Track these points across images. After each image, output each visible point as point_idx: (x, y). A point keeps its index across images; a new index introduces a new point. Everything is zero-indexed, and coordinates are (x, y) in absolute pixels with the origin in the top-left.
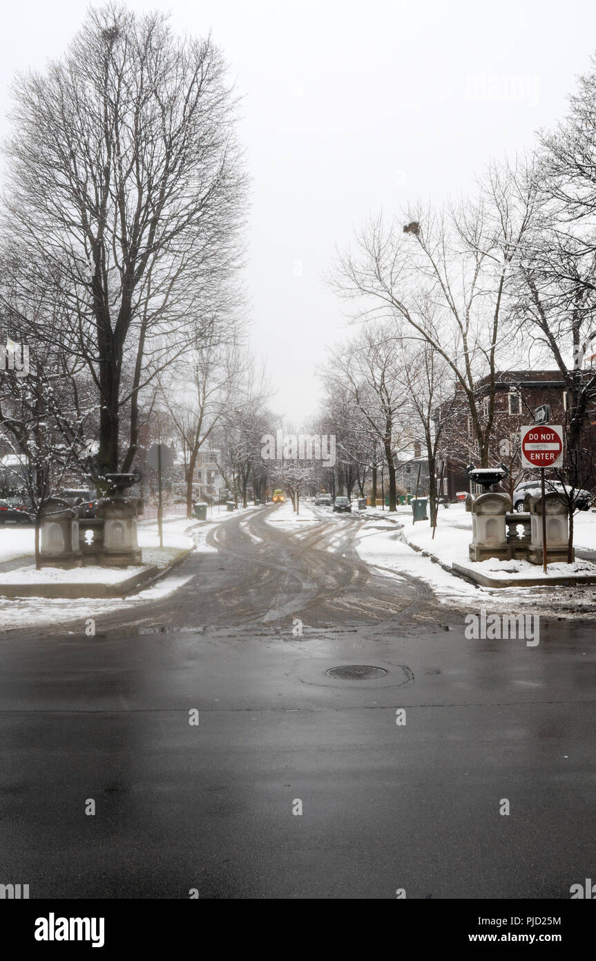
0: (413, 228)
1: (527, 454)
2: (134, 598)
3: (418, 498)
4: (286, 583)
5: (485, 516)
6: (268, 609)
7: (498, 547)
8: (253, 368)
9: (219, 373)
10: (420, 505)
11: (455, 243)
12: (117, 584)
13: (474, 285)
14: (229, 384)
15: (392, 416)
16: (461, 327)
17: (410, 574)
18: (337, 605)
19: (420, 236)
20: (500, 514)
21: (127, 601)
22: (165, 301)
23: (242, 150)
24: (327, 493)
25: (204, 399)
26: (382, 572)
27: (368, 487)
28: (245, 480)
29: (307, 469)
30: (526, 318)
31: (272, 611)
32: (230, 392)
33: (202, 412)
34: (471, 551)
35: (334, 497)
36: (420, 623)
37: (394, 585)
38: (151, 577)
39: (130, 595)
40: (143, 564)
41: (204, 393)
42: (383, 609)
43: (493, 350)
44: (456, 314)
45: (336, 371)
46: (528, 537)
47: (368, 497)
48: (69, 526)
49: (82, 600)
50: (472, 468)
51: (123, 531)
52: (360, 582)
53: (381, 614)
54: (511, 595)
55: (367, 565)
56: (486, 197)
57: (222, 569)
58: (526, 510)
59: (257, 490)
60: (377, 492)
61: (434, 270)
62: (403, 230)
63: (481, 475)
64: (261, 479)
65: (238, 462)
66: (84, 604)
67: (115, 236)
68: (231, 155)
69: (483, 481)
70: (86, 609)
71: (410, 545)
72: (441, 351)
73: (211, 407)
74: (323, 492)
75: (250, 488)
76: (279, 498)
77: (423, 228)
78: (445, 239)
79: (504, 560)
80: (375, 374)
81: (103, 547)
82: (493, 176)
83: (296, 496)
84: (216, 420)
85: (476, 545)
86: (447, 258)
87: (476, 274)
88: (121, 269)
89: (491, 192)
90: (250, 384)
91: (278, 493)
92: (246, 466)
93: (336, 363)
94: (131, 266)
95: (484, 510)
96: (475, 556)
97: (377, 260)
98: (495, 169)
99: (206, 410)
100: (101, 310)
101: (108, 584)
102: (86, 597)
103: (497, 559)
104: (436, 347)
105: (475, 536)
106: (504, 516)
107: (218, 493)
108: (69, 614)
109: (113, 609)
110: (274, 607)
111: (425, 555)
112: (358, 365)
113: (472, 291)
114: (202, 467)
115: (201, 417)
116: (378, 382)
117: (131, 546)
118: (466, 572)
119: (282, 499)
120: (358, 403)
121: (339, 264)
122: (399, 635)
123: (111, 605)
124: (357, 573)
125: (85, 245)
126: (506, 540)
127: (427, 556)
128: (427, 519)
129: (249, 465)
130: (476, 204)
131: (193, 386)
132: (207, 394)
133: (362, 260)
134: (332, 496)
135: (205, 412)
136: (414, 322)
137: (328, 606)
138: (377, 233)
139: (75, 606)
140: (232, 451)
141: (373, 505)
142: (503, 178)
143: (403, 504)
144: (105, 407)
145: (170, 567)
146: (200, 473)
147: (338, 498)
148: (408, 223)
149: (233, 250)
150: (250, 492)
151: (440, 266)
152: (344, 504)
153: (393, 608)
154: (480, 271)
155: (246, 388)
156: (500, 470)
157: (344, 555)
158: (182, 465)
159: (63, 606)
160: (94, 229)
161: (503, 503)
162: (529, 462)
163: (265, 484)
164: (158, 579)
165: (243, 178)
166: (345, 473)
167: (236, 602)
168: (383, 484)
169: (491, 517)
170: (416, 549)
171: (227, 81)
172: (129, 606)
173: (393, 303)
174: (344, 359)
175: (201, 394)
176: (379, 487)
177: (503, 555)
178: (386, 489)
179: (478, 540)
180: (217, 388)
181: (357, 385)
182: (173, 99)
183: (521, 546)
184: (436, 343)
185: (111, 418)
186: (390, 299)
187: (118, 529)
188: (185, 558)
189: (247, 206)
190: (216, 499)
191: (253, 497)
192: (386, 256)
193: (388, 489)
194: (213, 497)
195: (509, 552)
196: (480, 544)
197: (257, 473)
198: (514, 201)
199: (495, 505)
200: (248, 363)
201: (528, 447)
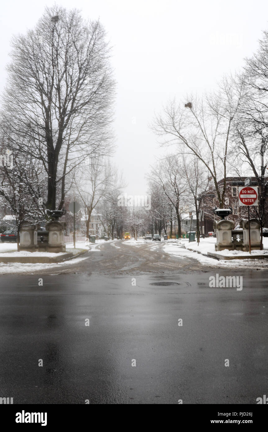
0: (189, 105)
1: (242, 199)
2: (62, 263)
3: (191, 232)
4: (131, 259)
5: (223, 231)
6: (123, 267)
7: (228, 244)
8: (117, 175)
9: (102, 177)
10: (192, 235)
11: (208, 110)
12: (54, 257)
13: (216, 130)
14: (106, 181)
15: (179, 197)
16: (211, 149)
17: (188, 256)
18: (154, 265)
19: (192, 109)
20: (229, 229)
21: (59, 264)
22: (78, 135)
23: (113, 70)
24: (150, 234)
25: (95, 188)
26: (175, 256)
27: (168, 230)
28: (113, 227)
29: (141, 220)
30: (239, 152)
31: (125, 267)
32: (106, 185)
33: (94, 194)
34: (216, 247)
35: (153, 236)
36: (193, 271)
37: (181, 259)
38: (70, 256)
39: (60, 262)
40: (66, 252)
41: (95, 185)
42: (176, 266)
43: (225, 158)
44: (208, 143)
45: (154, 176)
46: (242, 241)
47: (168, 235)
48: (33, 233)
49: (38, 264)
50: (216, 209)
51: (57, 237)
52: (165, 259)
53: (175, 267)
54: (234, 262)
55: (169, 254)
56: (222, 91)
57: (102, 255)
58: (241, 227)
59: (118, 233)
60: (173, 233)
61: (198, 124)
62: (184, 106)
63: (220, 212)
64: (120, 228)
65: (110, 219)
66: (39, 265)
67: (56, 106)
68: (108, 72)
69: (221, 214)
70: (40, 267)
71: (188, 249)
72: (202, 159)
73: (98, 192)
74: (148, 234)
75: (115, 232)
76: (127, 236)
77: (193, 105)
78: (204, 109)
79: (231, 250)
80: (172, 178)
81: (48, 244)
82: (225, 82)
83: (136, 233)
84: (100, 197)
85: (218, 244)
86: (205, 117)
87: (217, 126)
88: (58, 120)
89: (224, 88)
90: (115, 181)
91: (127, 234)
92: (113, 221)
93: (154, 173)
94: (62, 119)
95: (222, 227)
96: (218, 249)
97: (173, 118)
98: (226, 78)
99: (95, 193)
100: (49, 139)
101: (50, 257)
102: (40, 263)
103: (228, 250)
104: (199, 157)
105: (218, 240)
106: (231, 231)
107: (100, 234)
108: (32, 269)
109: (52, 267)
110: (126, 266)
111: (195, 251)
112: (164, 174)
113: (216, 133)
114: (93, 222)
115: (94, 196)
116: (173, 181)
117: (61, 244)
118: (214, 255)
119: (129, 237)
120: (164, 190)
121: (156, 120)
122: (184, 273)
123: (51, 266)
124: (164, 256)
125: (42, 109)
126: (232, 242)
127: (196, 252)
128: (195, 241)
129: (115, 221)
130: (218, 94)
131: (90, 182)
132: (96, 186)
133: (166, 119)
134: (152, 236)
135: (95, 194)
136: (190, 146)
137: (150, 265)
138: (173, 107)
139: (35, 266)
140: (107, 214)
141: (171, 238)
142: (229, 81)
143: (184, 238)
144: (50, 177)
145: (78, 255)
146: (92, 225)
147: (155, 235)
148: (187, 103)
149: (109, 114)
150: (115, 234)
151: (201, 123)
152: (158, 237)
153: (181, 266)
154: (219, 125)
155: (114, 183)
156: (229, 210)
157: (158, 251)
158: (85, 221)
159: (29, 266)
160: (47, 104)
161: (230, 225)
162: (242, 203)
163: (122, 230)
164: (73, 258)
165: (113, 82)
166: (158, 225)
167: (108, 264)
168: (175, 229)
169: (225, 231)
170: (191, 250)
171: (106, 39)
172: (59, 266)
173: (180, 137)
174: (158, 171)
175: (94, 186)
176: (173, 230)
177: (230, 248)
178: (177, 231)
179: (219, 241)
180: (101, 183)
181: (163, 182)
182: (82, 47)
183: (239, 244)
184: (200, 156)
185: (53, 187)
186: (179, 135)
187: (55, 236)
188: (85, 252)
189: (115, 94)
190: (100, 236)
191: (116, 236)
192: (177, 117)
193: (178, 231)
194: (98, 235)
195: (233, 247)
196: (220, 243)
197: (118, 225)
198: (235, 91)
199: (226, 226)
200: (114, 172)
201: (242, 196)
